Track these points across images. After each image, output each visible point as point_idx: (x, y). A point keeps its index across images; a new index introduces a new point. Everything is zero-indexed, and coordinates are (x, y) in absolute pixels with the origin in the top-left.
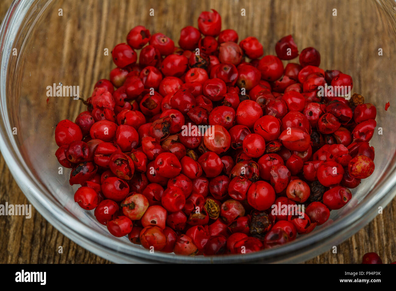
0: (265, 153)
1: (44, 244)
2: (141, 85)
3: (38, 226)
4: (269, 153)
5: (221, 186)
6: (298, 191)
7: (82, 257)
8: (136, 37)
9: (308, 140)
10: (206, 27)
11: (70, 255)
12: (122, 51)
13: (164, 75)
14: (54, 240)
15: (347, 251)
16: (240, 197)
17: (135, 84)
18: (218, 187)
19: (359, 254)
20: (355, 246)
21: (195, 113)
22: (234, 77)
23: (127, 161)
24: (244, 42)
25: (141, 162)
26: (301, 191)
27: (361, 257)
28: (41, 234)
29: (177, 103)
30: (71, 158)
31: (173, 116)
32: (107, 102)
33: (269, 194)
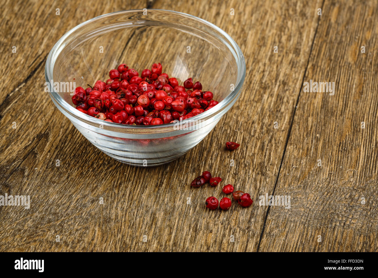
0: (164, 110)
1: (61, 149)
2: (119, 85)
3: (61, 143)
4: (166, 110)
5: (141, 120)
8: (122, 68)
10: (155, 70)
12: (114, 72)
13: (130, 84)
14: (66, 149)
17: (116, 84)
18: (139, 120)
23: (101, 101)
24: (170, 79)
25: (107, 103)
28: (61, 146)
30: (77, 98)
31: (127, 92)
32: (101, 86)
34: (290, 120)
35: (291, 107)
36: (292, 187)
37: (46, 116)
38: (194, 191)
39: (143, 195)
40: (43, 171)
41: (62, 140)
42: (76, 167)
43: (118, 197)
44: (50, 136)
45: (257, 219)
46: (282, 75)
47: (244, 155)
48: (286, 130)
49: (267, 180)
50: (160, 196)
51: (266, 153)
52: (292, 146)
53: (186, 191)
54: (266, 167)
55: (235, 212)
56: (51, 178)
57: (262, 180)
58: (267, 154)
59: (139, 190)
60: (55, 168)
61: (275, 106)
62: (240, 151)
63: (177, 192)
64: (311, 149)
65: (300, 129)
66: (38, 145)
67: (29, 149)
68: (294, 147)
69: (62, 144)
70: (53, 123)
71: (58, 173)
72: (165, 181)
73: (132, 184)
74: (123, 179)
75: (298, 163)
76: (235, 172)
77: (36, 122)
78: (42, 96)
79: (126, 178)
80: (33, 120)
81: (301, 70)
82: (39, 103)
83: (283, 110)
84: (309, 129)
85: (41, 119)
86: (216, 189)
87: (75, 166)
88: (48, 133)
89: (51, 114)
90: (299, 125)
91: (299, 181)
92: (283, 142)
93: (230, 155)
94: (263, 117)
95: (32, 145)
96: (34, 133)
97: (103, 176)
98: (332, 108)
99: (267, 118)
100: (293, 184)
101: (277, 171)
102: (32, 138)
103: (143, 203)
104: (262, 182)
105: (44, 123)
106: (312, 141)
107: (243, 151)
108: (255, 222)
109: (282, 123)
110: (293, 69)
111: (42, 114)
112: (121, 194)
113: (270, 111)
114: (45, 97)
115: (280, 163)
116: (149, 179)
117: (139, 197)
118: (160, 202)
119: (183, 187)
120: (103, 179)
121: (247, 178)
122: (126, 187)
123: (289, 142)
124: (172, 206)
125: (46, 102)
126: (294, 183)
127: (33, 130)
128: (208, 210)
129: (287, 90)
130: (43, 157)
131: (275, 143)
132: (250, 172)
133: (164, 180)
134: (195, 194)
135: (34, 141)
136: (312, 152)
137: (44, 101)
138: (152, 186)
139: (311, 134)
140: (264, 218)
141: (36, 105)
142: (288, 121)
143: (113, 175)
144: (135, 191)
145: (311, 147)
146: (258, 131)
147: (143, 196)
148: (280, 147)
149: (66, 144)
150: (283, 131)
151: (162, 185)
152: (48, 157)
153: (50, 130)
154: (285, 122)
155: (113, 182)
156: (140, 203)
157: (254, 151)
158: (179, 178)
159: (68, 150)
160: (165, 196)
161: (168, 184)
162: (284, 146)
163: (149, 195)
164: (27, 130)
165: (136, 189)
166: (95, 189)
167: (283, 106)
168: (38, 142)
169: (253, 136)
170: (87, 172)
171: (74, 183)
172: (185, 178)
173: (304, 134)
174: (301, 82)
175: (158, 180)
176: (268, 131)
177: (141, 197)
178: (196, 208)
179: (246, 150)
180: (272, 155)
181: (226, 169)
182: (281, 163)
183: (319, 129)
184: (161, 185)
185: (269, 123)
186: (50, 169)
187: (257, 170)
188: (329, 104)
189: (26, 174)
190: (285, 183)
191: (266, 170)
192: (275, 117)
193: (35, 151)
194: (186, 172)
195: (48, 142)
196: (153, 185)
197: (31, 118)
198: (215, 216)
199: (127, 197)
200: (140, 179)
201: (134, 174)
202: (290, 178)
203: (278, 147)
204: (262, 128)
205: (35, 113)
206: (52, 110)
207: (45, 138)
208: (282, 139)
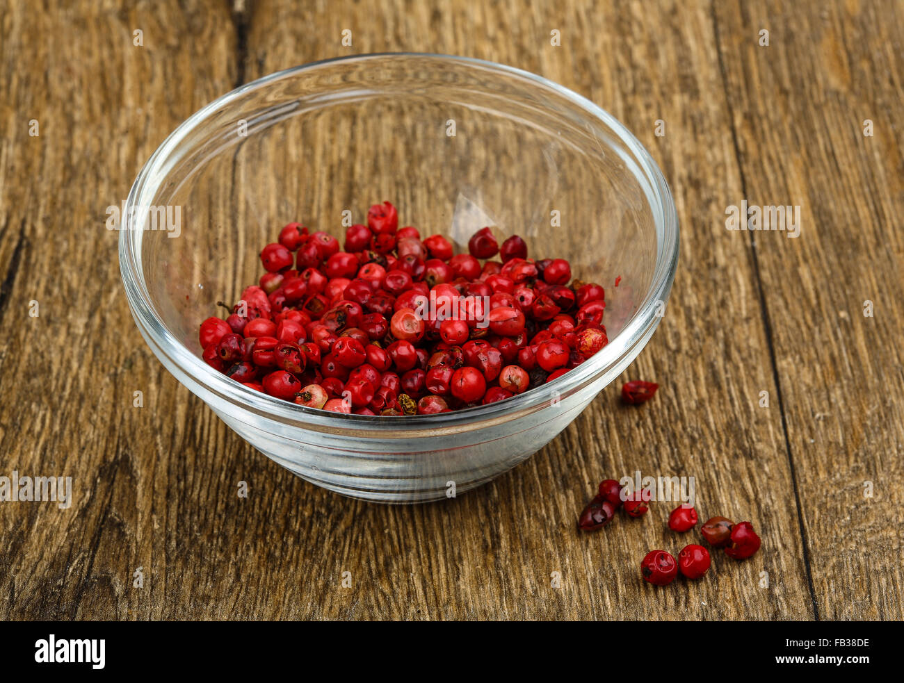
0: (469, 339)
1: (184, 498)
2: (302, 286)
3: (174, 479)
4: (475, 339)
5: (416, 380)
6: (513, 378)
7: (235, 509)
8: (291, 236)
9: (522, 319)
10: (378, 225)
11: (219, 508)
12: (274, 251)
13: (329, 277)
14: (196, 493)
15: (578, 486)
16: (442, 388)
17: (295, 286)
18: (413, 381)
19: (593, 488)
20: (587, 480)
21: (376, 303)
22: (421, 270)
23: (296, 350)
24: (429, 240)
25: (314, 352)
26: (518, 377)
27: (596, 486)
28: (178, 488)
29: (351, 294)
30: (224, 354)
31: (349, 306)
32: (260, 302)
33: (479, 380)
34: (753, 284)
35: (740, 247)
36: (838, 476)
37: (99, 408)
38: (591, 541)
39: (460, 583)
40: (163, 572)
41: (174, 468)
42: (248, 541)
43: (396, 602)
44: (135, 463)
45: (788, 585)
46: (678, 160)
47: (677, 410)
48: (755, 315)
49: (767, 469)
50: (506, 575)
51: (729, 392)
52: (790, 359)
53: (569, 545)
54: (747, 431)
55: (723, 579)
56: (193, 589)
57: (754, 470)
58: (735, 393)
59: (443, 570)
60: (192, 557)
61: (697, 254)
62: (662, 402)
63: (549, 556)
64: (842, 359)
65: (790, 307)
66: (115, 498)
67: (94, 513)
68: (794, 359)
69: (179, 481)
70: (127, 424)
71: (205, 569)
72: (501, 528)
73: (419, 557)
74: (388, 547)
75: (825, 404)
76: (673, 464)
77: (78, 430)
78: (62, 350)
79: (396, 543)
80: (68, 427)
81: (720, 136)
82: (63, 372)
83: (722, 261)
84: (814, 302)
85: (89, 420)
86: (646, 524)
87: (242, 536)
88: (126, 458)
89: (111, 399)
90: (782, 295)
91: (847, 454)
92: (762, 354)
93: (641, 418)
94: (679, 291)
95: (98, 503)
96: (88, 464)
97: (332, 552)
98: (846, 230)
99: (689, 291)
100: (836, 466)
101: (781, 438)
102: (88, 479)
103: (471, 605)
104: (757, 479)
105: (103, 430)
106: (835, 333)
107: (670, 400)
108: (785, 595)
109: (735, 297)
110: (701, 138)
111: (84, 405)
112: (401, 593)
113: (689, 270)
114: (72, 352)
115: (778, 413)
116: (459, 535)
117: (452, 591)
118: (516, 593)
119: (558, 538)
120: (334, 559)
121: (713, 475)
122: (407, 570)
123: (777, 349)
124: (553, 598)
125: (80, 367)
126: (838, 463)
127: (80, 457)
128: (651, 588)
129: (709, 202)
130: (144, 531)
131: (743, 360)
132: (713, 454)
133: (498, 528)
134: (598, 548)
135: (99, 490)
136: (847, 363)
137: (75, 365)
138: (473, 551)
139: (825, 315)
140: (804, 578)
141: (57, 379)
142: (750, 288)
143: (356, 542)
144: (435, 576)
145: (840, 350)
146: (684, 333)
147: (462, 587)
148: (760, 368)
149: (190, 478)
150: (748, 320)
151: (499, 543)
152: (156, 526)
153: (127, 447)
154: (743, 294)
155: (363, 562)
156: (464, 607)
157: (698, 393)
158: (536, 514)
159: (204, 493)
160: (521, 572)
161: (514, 537)
162: (768, 364)
163: (478, 581)
164: (64, 460)
165: (435, 570)
166: (325, 593)
167: (720, 251)
168: (109, 490)
169: (678, 350)
170: (282, 549)
171: (261, 589)
172: (552, 508)
173: (804, 318)
174: (737, 171)
175: (483, 531)
176: (710, 328)
177: (457, 589)
178: (616, 589)
179: (677, 395)
180: (748, 396)
181: (647, 459)
182: (783, 414)
183: (838, 297)
184: (496, 545)
185: (703, 305)
186: (180, 564)
187: (727, 445)
188: (836, 220)
189: (119, 590)
190: (814, 467)
191: (753, 442)
192: (711, 285)
193: (112, 520)
194: (545, 491)
195: (136, 484)
196: (475, 547)
197: (58, 421)
198: (677, 602)
199: (421, 599)
200: (432, 538)
201: (410, 528)
202: (821, 451)
203: (755, 368)
204: (690, 324)
205: (63, 404)
206: (107, 385)
207: (122, 472)
208: (753, 342)
